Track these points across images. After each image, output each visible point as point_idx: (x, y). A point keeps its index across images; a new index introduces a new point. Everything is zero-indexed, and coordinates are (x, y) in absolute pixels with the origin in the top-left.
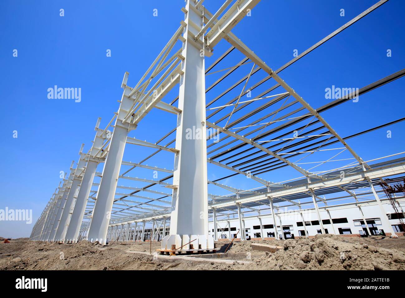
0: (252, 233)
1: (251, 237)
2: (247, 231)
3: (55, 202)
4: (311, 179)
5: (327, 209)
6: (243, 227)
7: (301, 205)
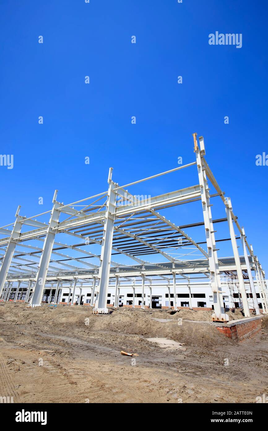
0: (125, 300)
1: (123, 304)
2: (120, 297)
4: (176, 265)
5: (189, 286)
6: (117, 294)
7: (170, 280)
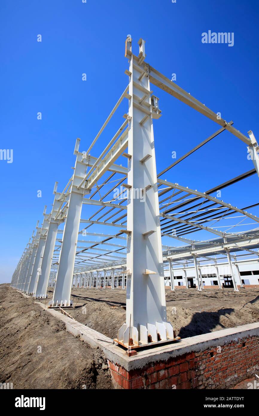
3: (31, 252)
4: (227, 240)
